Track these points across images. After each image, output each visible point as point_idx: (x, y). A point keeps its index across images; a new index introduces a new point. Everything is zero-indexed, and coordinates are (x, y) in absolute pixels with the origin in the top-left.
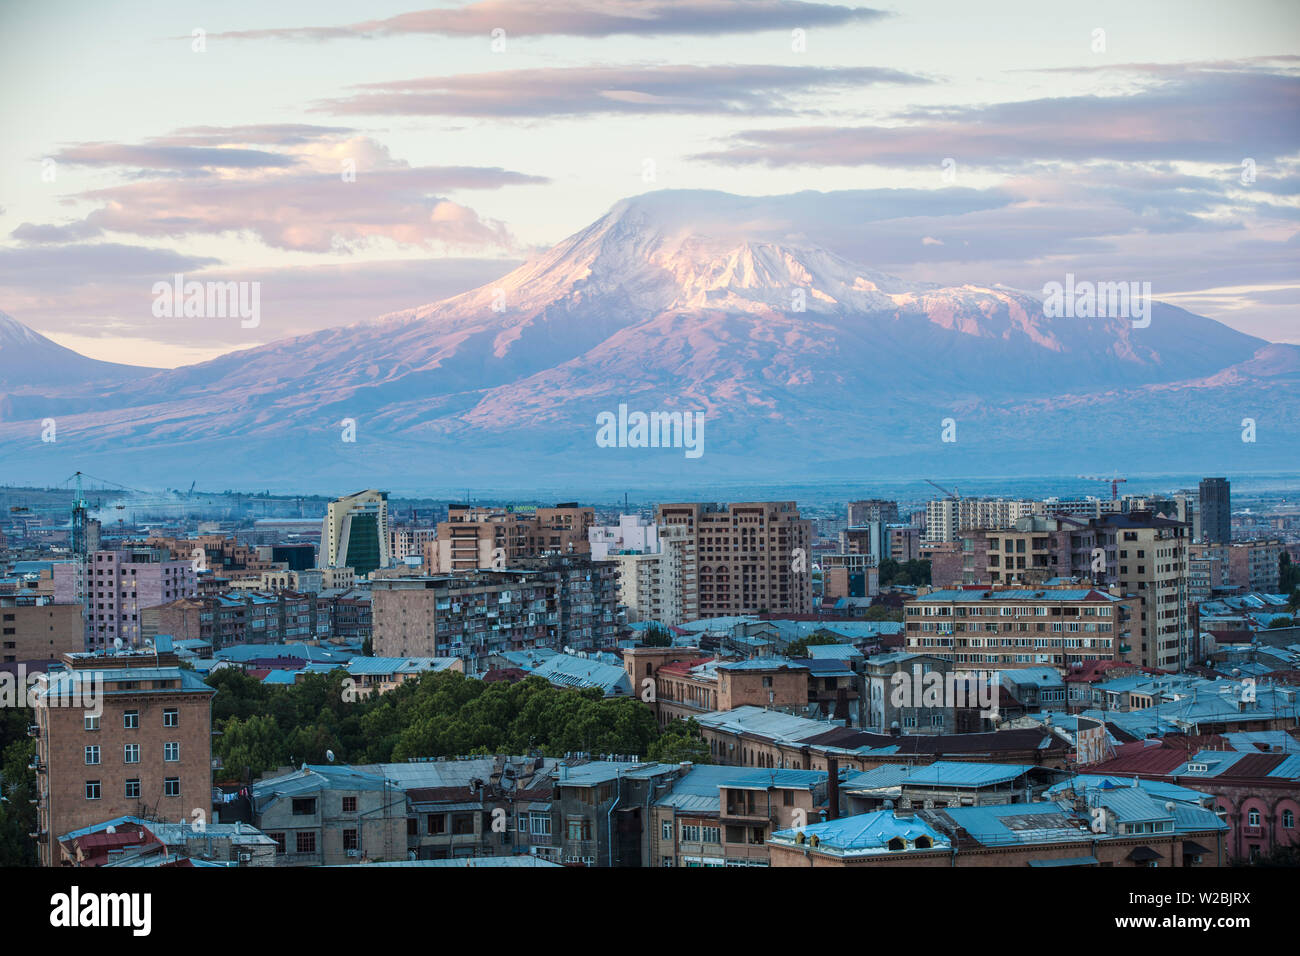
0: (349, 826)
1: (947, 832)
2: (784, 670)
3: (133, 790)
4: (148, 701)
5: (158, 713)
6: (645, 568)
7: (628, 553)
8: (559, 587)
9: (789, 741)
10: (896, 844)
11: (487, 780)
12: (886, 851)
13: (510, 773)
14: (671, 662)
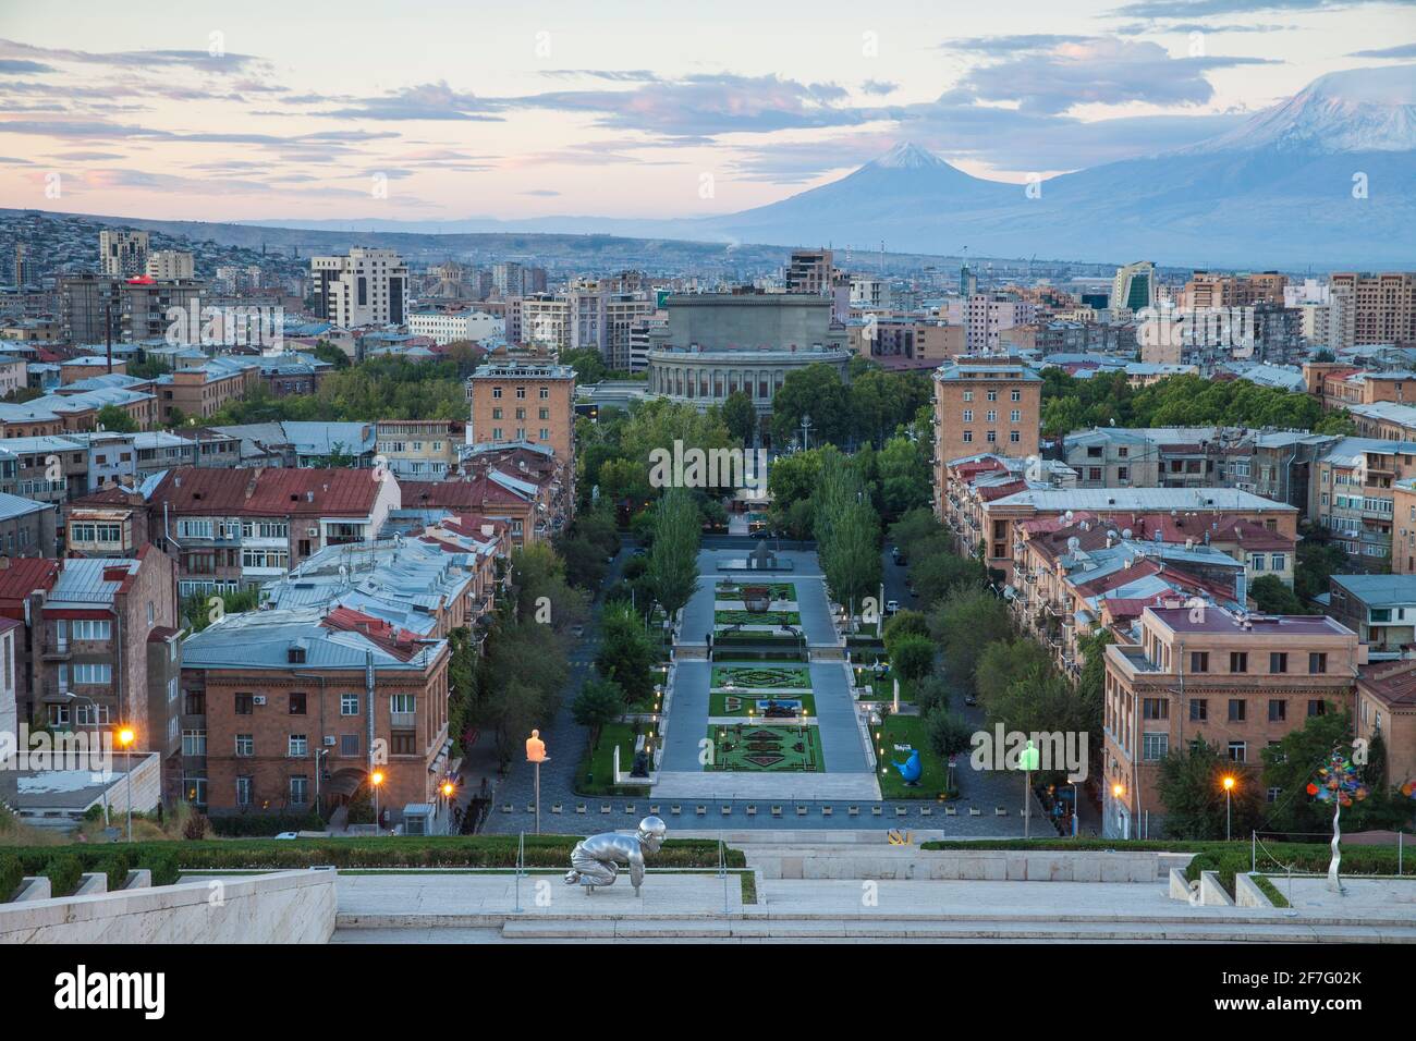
0: (1122, 465)
3: (992, 438)
4: (1002, 384)
5: (1008, 393)
6: (1319, 313)
7: (1309, 303)
11: (1210, 441)
13: (1225, 437)
14: (1334, 372)
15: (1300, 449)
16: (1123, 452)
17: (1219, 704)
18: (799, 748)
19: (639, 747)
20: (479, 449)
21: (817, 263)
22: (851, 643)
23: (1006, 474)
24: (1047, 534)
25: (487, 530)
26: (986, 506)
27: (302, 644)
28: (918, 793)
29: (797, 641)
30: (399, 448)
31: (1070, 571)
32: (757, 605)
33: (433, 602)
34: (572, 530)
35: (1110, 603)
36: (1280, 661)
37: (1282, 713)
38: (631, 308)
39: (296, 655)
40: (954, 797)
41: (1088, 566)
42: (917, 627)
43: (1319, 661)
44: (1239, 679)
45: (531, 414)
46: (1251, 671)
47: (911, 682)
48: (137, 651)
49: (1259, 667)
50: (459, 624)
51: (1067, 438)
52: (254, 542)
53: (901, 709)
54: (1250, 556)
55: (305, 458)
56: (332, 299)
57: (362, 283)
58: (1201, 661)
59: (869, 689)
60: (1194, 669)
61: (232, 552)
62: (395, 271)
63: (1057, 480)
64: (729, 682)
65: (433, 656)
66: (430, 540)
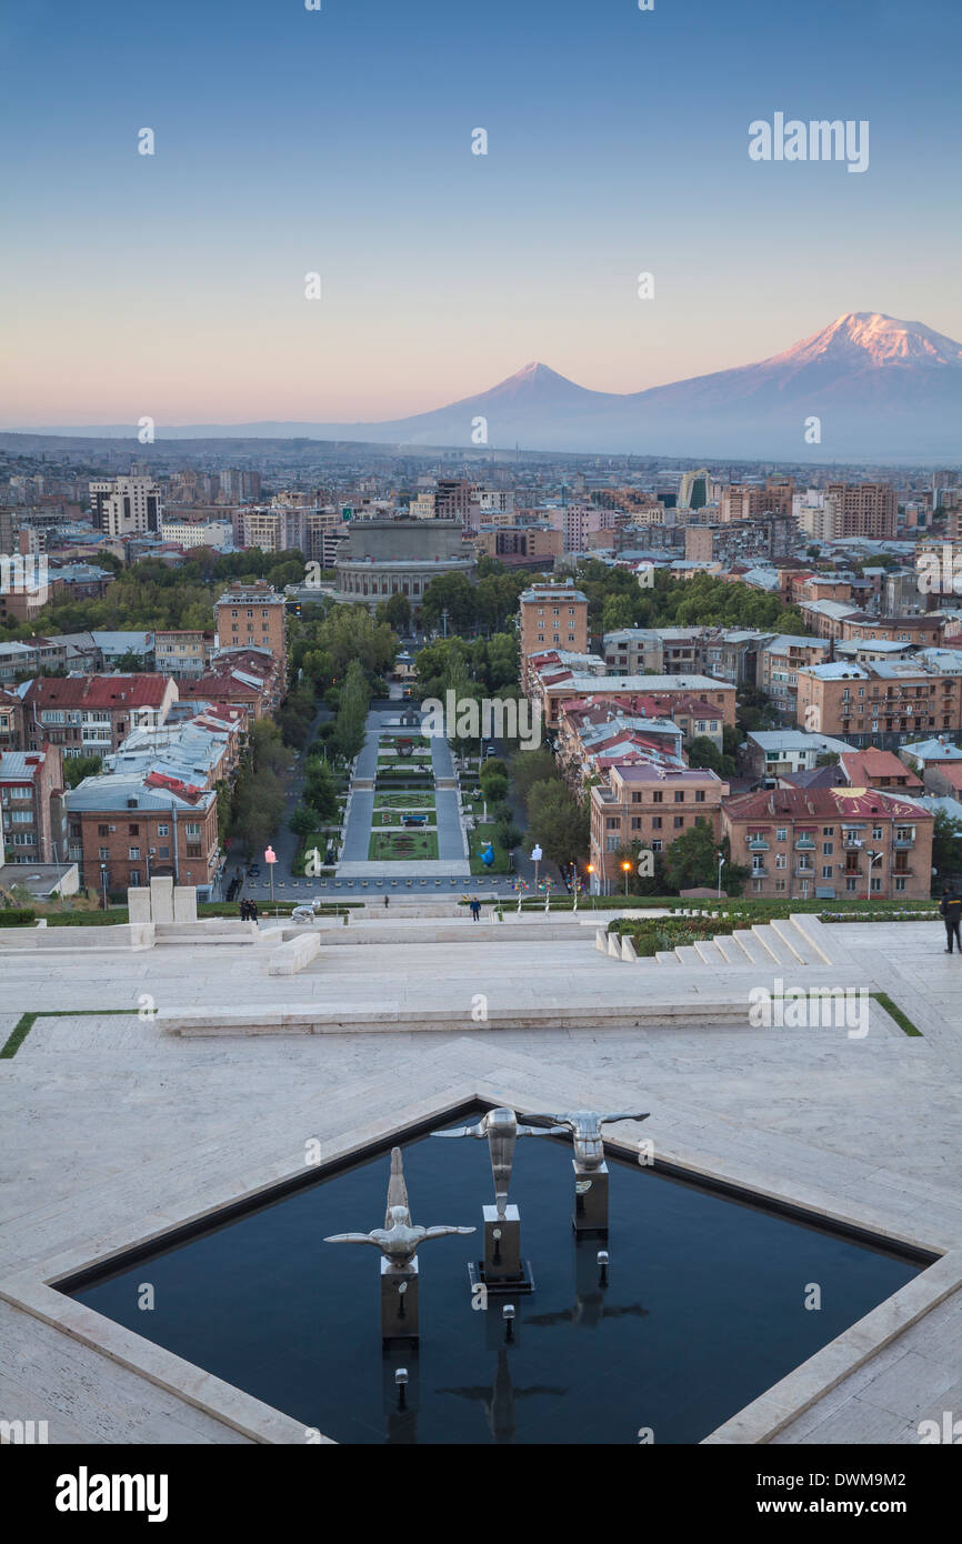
0: (640, 655)
1: (868, 672)
2: (841, 584)
3: (556, 638)
4: (563, 604)
5: (566, 610)
6: (817, 514)
7: (809, 509)
8: (770, 528)
9: (836, 617)
10: (845, 676)
11: (698, 637)
12: (841, 678)
13: (708, 635)
14: (797, 576)
15: (751, 643)
16: (641, 646)
17: (647, 820)
18: (425, 845)
19: (329, 847)
20: (223, 651)
21: (457, 488)
22: (462, 776)
23: (561, 666)
24: (576, 711)
25: (234, 714)
26: (546, 688)
27: (135, 797)
28: (490, 870)
29: (429, 776)
30: (170, 649)
31: (584, 738)
32: (405, 751)
33: (206, 768)
34: (284, 704)
35: (599, 760)
36: (680, 796)
37: (681, 824)
38: (324, 519)
39: (132, 803)
40: (513, 873)
41: (594, 735)
42: (500, 769)
43: (701, 795)
44: (658, 806)
45: (257, 627)
46: (665, 801)
47: (494, 804)
48: (45, 803)
49: (669, 799)
50: (220, 778)
51: (607, 636)
52: (90, 725)
53: (488, 820)
54: (697, 723)
55: (108, 657)
56: (105, 513)
57: (127, 501)
58: (637, 796)
59: (470, 807)
60: (634, 801)
61: (76, 730)
62: (151, 492)
63: (592, 671)
64: (385, 804)
65: (209, 800)
66: (200, 724)
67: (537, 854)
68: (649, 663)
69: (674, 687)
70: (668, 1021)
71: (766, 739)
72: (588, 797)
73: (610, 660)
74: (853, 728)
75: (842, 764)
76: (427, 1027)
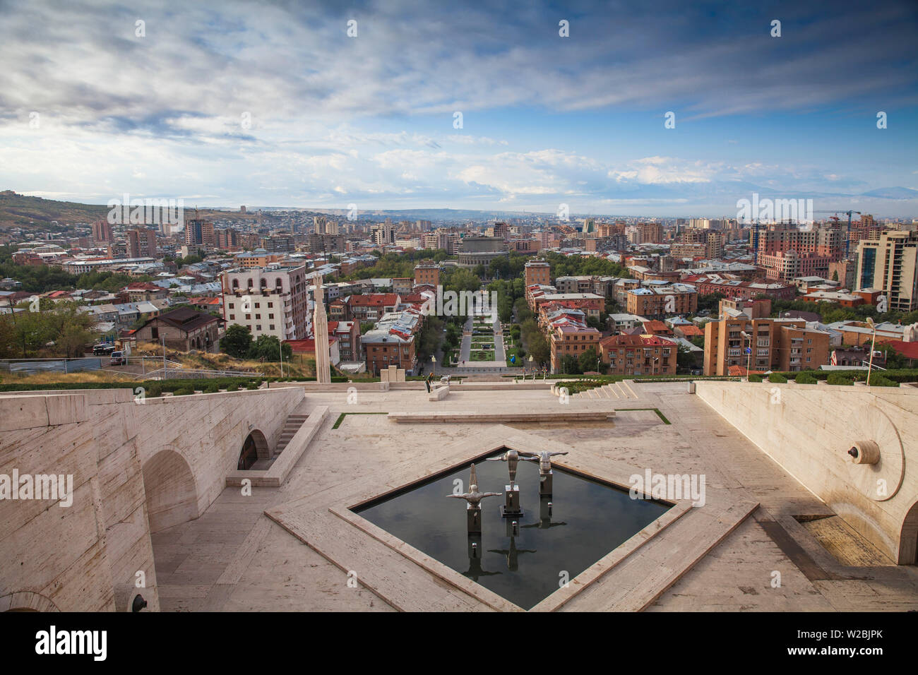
0: (569, 287)
1: (653, 292)
2: (643, 260)
3: (538, 280)
6: (634, 235)
7: (631, 233)
8: (617, 239)
9: (641, 272)
10: (645, 293)
11: (592, 279)
12: (643, 294)
14: (627, 257)
15: (610, 281)
16: (569, 283)
17: (572, 346)
18: (490, 356)
19: (455, 356)
20: (417, 285)
21: (502, 226)
22: (504, 331)
23: (540, 290)
24: (545, 307)
25: (421, 308)
26: (535, 298)
27: (385, 337)
28: (514, 365)
29: (492, 331)
30: (398, 285)
31: (548, 316)
33: (411, 327)
35: (554, 324)
36: (584, 337)
37: (584, 348)
38: (454, 237)
39: (384, 340)
40: (522, 366)
41: (552, 315)
42: (517, 328)
44: (576, 341)
45: (429, 276)
46: (578, 339)
47: (515, 341)
48: (354, 340)
49: (580, 339)
50: (416, 331)
51: (557, 279)
52: (370, 312)
53: (513, 346)
54: (590, 311)
55: (376, 288)
56: (376, 236)
57: (383, 232)
58: (568, 338)
59: (506, 342)
61: (365, 314)
62: (392, 228)
63: (552, 292)
64: (476, 341)
65: (411, 339)
66: (408, 311)
67: (531, 359)
68: (573, 290)
69: (582, 297)
70: (577, 419)
71: (617, 317)
72: (550, 338)
73: (558, 288)
74: (648, 313)
75: (644, 326)
76: (486, 420)
